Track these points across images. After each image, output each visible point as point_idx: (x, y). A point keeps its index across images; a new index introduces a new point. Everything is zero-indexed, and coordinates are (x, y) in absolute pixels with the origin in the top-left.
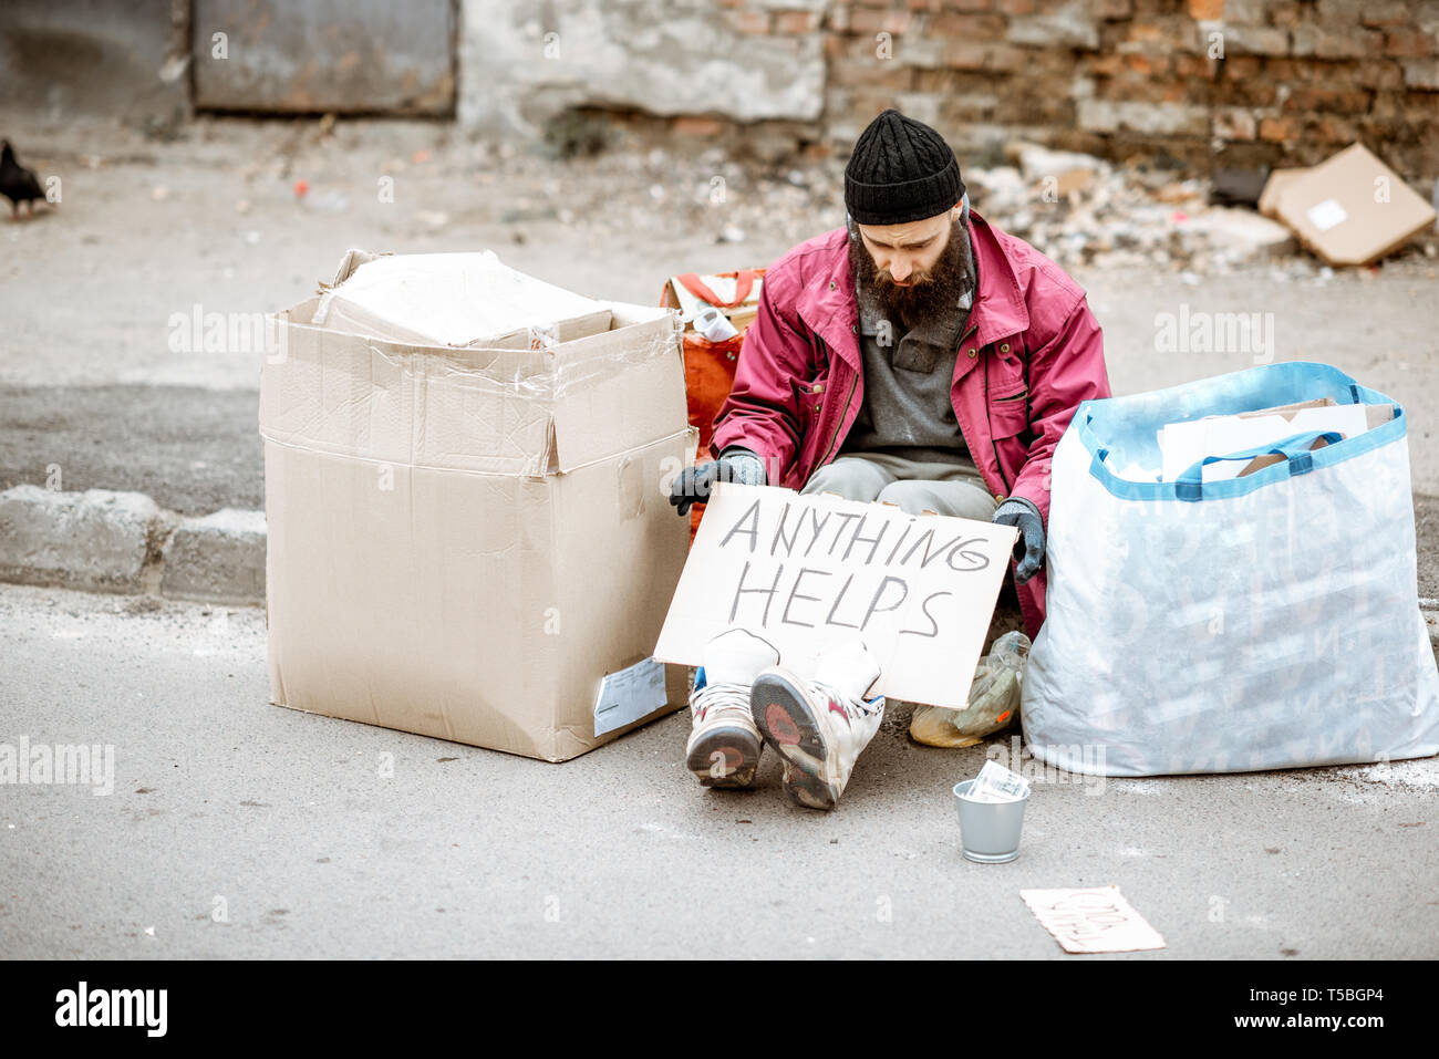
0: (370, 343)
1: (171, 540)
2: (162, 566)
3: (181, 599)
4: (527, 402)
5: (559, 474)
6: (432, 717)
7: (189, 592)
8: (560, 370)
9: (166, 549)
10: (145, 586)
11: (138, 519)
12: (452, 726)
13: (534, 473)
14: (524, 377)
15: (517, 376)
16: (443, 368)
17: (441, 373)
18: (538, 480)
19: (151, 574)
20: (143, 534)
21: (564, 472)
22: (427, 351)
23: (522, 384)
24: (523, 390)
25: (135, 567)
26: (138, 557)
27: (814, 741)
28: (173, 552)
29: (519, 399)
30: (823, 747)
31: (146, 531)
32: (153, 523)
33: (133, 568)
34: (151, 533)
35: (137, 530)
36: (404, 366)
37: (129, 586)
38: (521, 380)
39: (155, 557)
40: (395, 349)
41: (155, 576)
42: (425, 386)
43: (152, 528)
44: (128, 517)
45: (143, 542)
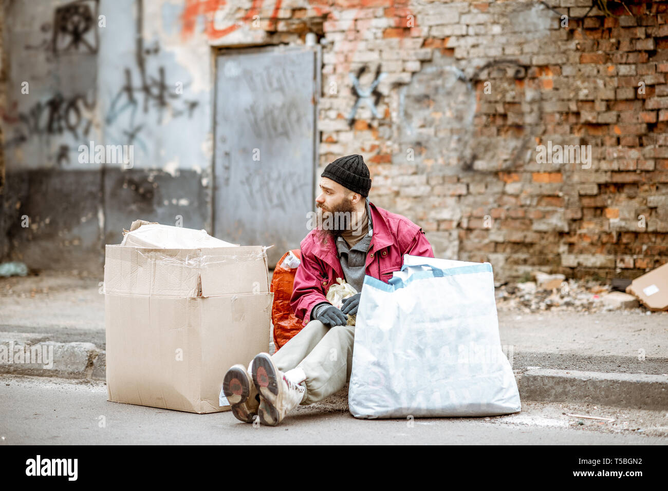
0: (137, 249)
1: (97, 358)
2: (93, 368)
3: (99, 380)
4: (190, 269)
5: (203, 298)
6: (159, 399)
7: (102, 377)
8: (205, 257)
9: (94, 361)
10: (87, 375)
11: (86, 350)
12: (166, 402)
13: (193, 296)
14: (190, 259)
15: (187, 259)
16: (161, 257)
17: (161, 259)
18: (194, 299)
19: (89, 371)
20: (87, 356)
21: (205, 297)
22: (156, 250)
23: (190, 262)
24: (189, 264)
25: (83, 368)
26: (84, 364)
27: (274, 384)
28: (97, 362)
29: (188, 268)
30: (277, 388)
31: (89, 355)
32: (92, 352)
33: (82, 368)
34: (91, 355)
35: (85, 354)
36: (148, 257)
37: (81, 375)
38: (188, 260)
39: (91, 364)
40: (145, 251)
41: (90, 372)
42: (155, 264)
43: (91, 354)
44: (83, 349)
45: (87, 358)
